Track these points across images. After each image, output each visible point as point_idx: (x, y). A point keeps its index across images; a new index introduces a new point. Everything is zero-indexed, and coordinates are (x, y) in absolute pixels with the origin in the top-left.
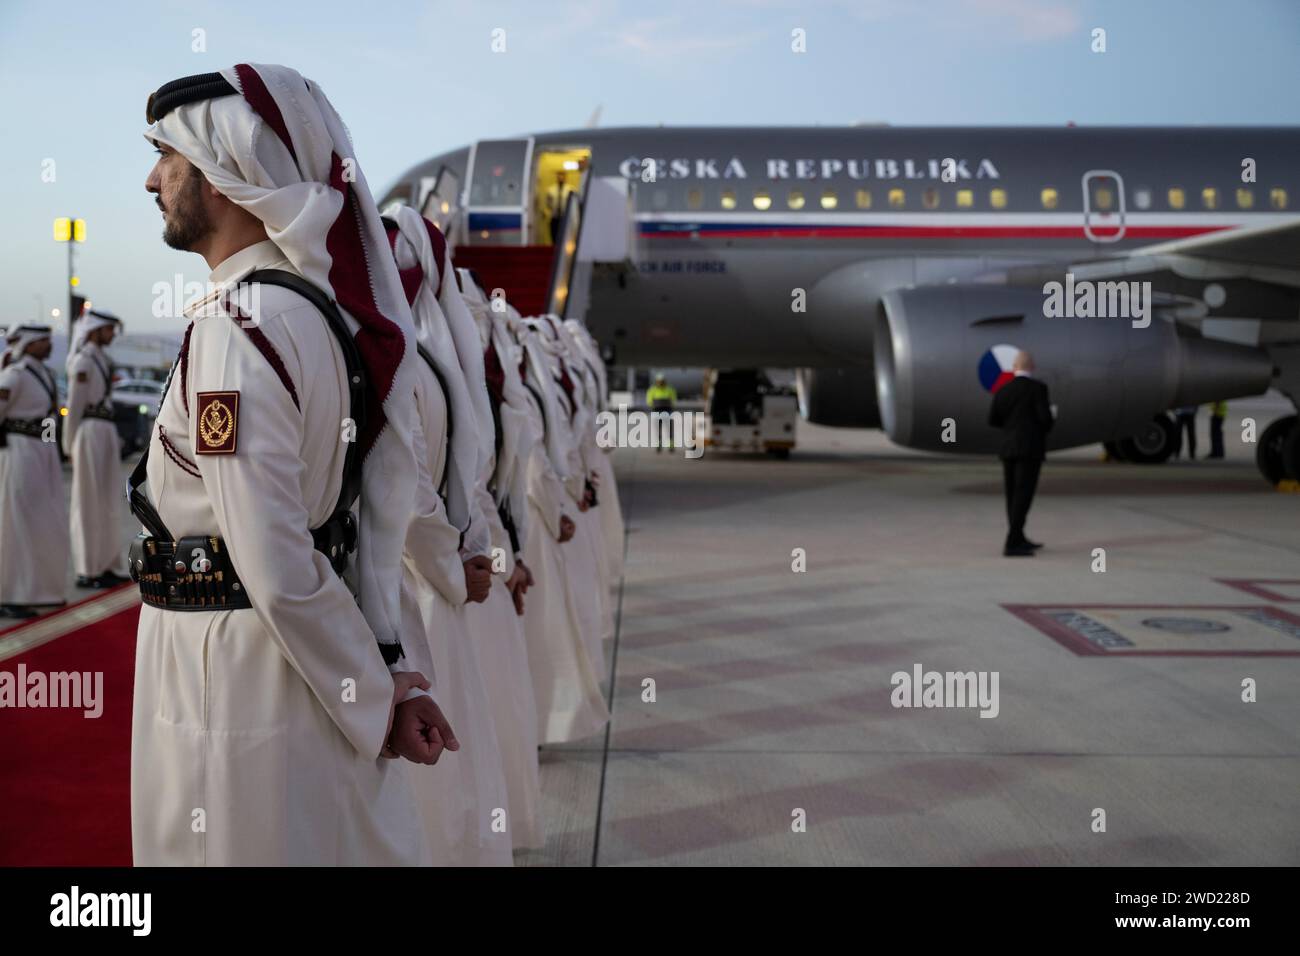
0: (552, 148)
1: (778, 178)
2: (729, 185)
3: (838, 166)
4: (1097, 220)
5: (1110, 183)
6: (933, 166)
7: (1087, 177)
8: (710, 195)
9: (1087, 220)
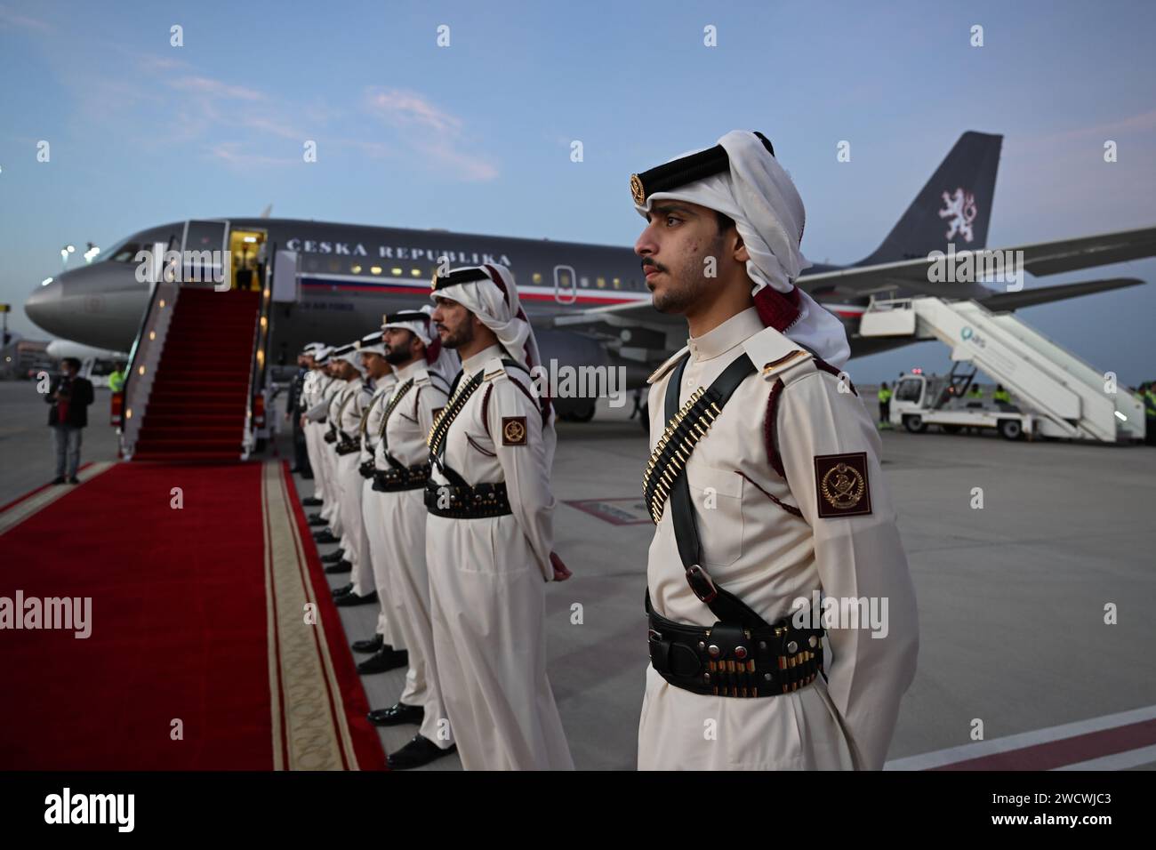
0: (241, 228)
1: (386, 258)
2: (358, 260)
3: (421, 253)
4: (562, 292)
5: (568, 273)
6: (475, 258)
7: (557, 268)
8: (345, 264)
9: (557, 291)
